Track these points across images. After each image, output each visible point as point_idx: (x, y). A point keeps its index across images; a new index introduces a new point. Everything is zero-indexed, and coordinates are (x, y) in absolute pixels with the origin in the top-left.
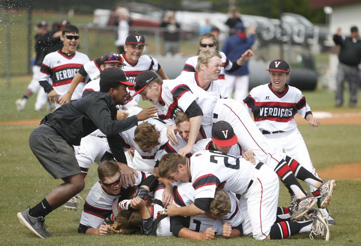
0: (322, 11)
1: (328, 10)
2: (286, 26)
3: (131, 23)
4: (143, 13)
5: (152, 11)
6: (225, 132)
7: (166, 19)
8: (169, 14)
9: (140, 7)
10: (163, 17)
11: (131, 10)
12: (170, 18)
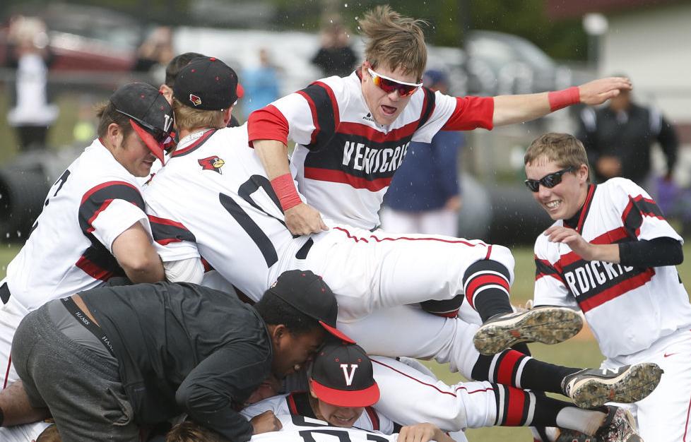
0: (578, 25)
1: (595, 24)
2: (480, 69)
3: (52, 60)
4: (87, 33)
5: (112, 28)
6: (349, 370)
7: (149, 51)
8: (158, 35)
9: (79, 17)
10: (140, 44)
11: (52, 27)
12: (160, 46)
